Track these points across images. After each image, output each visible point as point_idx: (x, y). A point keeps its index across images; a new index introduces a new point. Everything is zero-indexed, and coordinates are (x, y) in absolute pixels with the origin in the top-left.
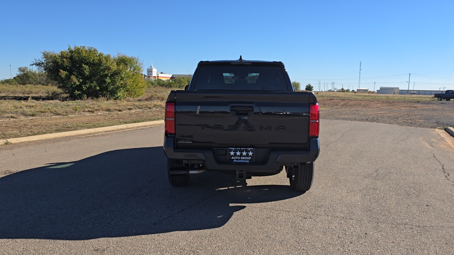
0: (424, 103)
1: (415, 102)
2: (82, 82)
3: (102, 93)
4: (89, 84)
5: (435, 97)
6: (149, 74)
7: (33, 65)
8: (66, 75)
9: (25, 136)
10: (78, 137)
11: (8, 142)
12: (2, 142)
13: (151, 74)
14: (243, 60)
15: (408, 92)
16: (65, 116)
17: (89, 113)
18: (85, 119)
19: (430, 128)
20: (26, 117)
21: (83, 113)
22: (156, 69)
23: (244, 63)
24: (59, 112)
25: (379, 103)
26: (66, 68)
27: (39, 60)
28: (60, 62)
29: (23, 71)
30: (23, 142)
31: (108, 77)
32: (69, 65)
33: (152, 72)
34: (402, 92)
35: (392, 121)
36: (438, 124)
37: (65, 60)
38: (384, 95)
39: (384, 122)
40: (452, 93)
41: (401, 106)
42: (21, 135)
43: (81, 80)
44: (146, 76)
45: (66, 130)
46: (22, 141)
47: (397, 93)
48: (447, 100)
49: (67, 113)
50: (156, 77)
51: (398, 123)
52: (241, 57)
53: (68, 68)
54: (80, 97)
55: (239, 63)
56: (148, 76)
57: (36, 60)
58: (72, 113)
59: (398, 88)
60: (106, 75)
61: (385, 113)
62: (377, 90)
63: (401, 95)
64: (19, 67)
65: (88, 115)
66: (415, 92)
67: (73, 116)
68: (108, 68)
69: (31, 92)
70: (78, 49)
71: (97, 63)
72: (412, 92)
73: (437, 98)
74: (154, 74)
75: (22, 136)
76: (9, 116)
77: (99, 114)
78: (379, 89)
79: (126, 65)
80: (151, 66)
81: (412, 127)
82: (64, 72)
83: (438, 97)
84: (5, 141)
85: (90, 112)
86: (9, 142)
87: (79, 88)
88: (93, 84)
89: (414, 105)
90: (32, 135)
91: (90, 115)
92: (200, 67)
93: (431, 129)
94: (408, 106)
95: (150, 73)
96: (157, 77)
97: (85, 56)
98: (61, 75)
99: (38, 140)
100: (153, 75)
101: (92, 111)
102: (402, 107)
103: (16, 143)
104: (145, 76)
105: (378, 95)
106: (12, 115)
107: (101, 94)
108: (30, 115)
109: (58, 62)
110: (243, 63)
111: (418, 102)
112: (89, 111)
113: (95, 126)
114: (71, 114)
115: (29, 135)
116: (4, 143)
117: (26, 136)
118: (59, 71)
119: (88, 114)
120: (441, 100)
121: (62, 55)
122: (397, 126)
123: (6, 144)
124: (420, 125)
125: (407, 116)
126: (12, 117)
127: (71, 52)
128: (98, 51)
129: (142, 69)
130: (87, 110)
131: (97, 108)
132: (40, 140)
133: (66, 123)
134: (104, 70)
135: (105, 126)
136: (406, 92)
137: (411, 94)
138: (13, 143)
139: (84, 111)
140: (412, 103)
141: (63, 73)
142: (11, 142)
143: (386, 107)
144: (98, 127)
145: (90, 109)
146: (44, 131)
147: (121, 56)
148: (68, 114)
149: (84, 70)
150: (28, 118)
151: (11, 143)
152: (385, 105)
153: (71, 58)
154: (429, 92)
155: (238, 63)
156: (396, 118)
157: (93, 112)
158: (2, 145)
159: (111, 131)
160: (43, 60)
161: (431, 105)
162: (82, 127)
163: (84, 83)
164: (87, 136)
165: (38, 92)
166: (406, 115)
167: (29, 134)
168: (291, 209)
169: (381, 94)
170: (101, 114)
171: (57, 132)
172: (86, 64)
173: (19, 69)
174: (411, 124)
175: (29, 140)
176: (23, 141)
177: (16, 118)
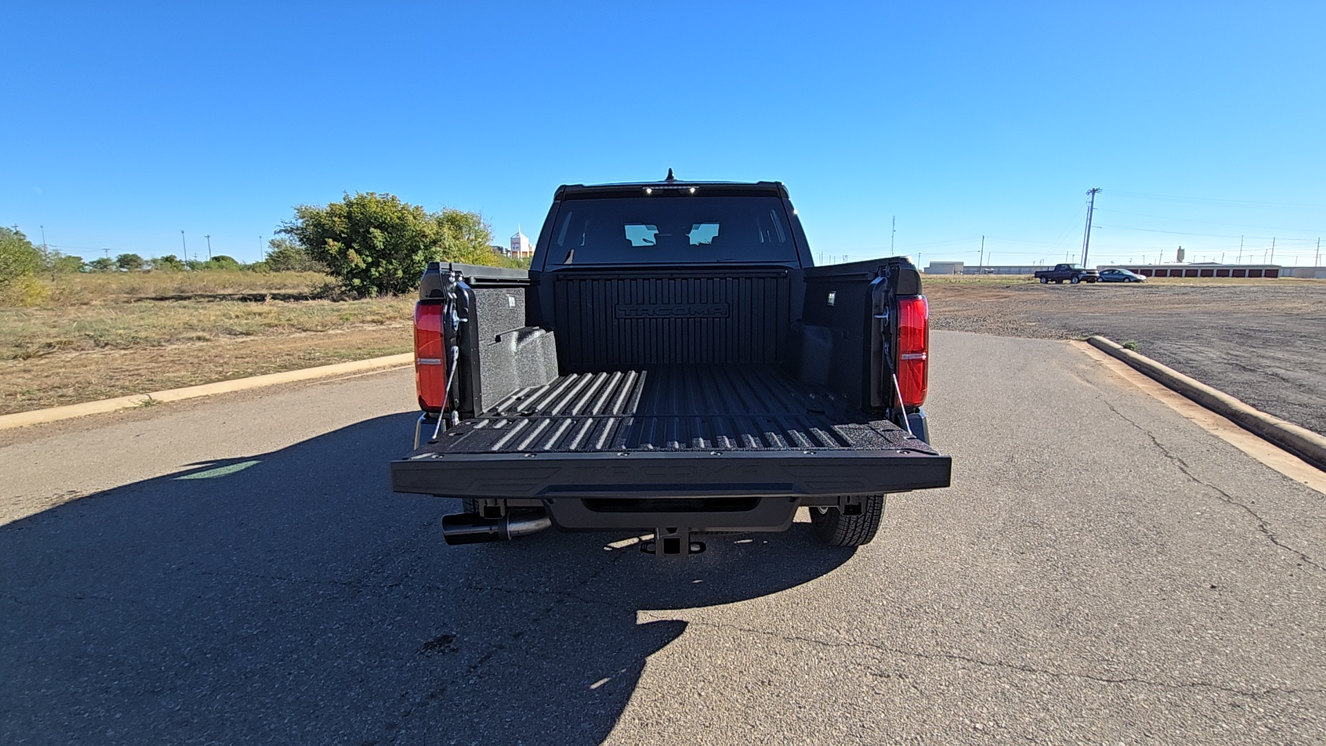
0: (1019, 288)
1: (1003, 288)
2: (371, 262)
3: (415, 284)
4: (384, 265)
5: (1036, 277)
6: (514, 248)
7: (280, 232)
8: (340, 249)
9: (201, 385)
10: (326, 381)
11: (153, 399)
12: (136, 401)
13: (519, 248)
14: (676, 181)
15: (979, 270)
16: (319, 333)
17: (374, 324)
18: (356, 339)
19: (1058, 339)
20: (233, 337)
21: (362, 325)
22: (528, 239)
23: (680, 187)
24: (308, 326)
25: (938, 291)
26: (341, 236)
27: (291, 223)
28: (328, 224)
29: (277, 247)
30: (190, 399)
31: (420, 252)
32: (345, 231)
33: (519, 243)
34: (969, 270)
35: (976, 326)
36: (1069, 331)
37: (336, 219)
38: (939, 276)
39: (963, 329)
40: (1067, 270)
41: (981, 295)
42: (192, 381)
43: (370, 259)
44: (509, 251)
45: (302, 366)
46: (188, 397)
47: (961, 272)
48: (1056, 283)
49: (326, 326)
50: (527, 252)
51: (990, 330)
52: (670, 171)
53: (343, 236)
54: (362, 293)
55: (666, 188)
56: (513, 251)
57: (286, 223)
58: (335, 325)
59: (962, 263)
60: (418, 249)
61: (957, 311)
62: (925, 268)
63: (970, 276)
64: (270, 239)
65: (371, 328)
66: (992, 269)
67: (339, 332)
68: (420, 234)
69: (285, 285)
70: (363, 198)
71: (398, 224)
72: (987, 269)
73: (1038, 279)
74: (524, 247)
75: (193, 383)
76: (193, 337)
77: (393, 326)
78: (928, 266)
79: (461, 228)
80: (517, 232)
81: (1020, 339)
82: (336, 243)
83: (1041, 278)
84: (146, 398)
85: (375, 322)
86: (155, 401)
87: (364, 274)
88: (392, 265)
89: (1003, 294)
90: (219, 380)
91: (374, 328)
92: (560, 201)
93: (1060, 341)
94: (993, 296)
95: (517, 245)
97: (375, 212)
98: (329, 250)
99: (229, 391)
100: (522, 250)
101: (379, 322)
102: (982, 297)
103: (173, 402)
104: (507, 251)
105: (928, 276)
106: (200, 334)
107: (412, 286)
108: (241, 333)
109: (324, 224)
110: (675, 187)
111: (1007, 287)
112: (373, 321)
113: (372, 356)
114: (333, 327)
115: (211, 381)
116: (141, 403)
117: (204, 384)
118: (326, 243)
119: (369, 327)
120: (1046, 283)
121: (332, 209)
122: (991, 335)
123: (146, 406)
124: (1034, 334)
125: (1000, 314)
126: (199, 339)
127: (350, 204)
128: (399, 201)
129: (492, 235)
130: (369, 318)
131: (392, 314)
132: (235, 392)
133: (313, 349)
134: (413, 239)
135: (394, 354)
136: (976, 269)
137: (985, 273)
138: (166, 400)
139: (363, 322)
140: (998, 290)
141: (333, 246)
142: (159, 400)
143: (952, 298)
144: (378, 356)
145: (375, 318)
146: (249, 370)
147: (448, 211)
148: (327, 328)
149: (373, 238)
150: (236, 340)
151: (160, 403)
152: (949, 294)
153: (349, 216)
154: (1017, 269)
155: (661, 188)
156: (982, 319)
157: (382, 323)
158: (135, 408)
159: (405, 364)
160: (300, 223)
161: (1035, 293)
162: (343, 358)
163: (376, 264)
164: (346, 378)
165: (298, 285)
166: (998, 313)
167: (211, 379)
168: (831, 629)
169: (932, 274)
170: (398, 326)
171: (281, 372)
172: (378, 227)
173: (271, 243)
174: (1017, 332)
175: (205, 394)
176: (191, 397)
177: (207, 340)
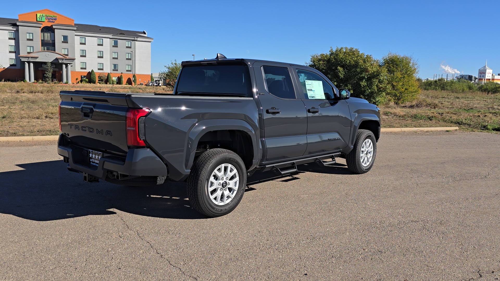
2: (336, 85)
4: (343, 87)
6: (480, 76)
13: (484, 76)
22: (492, 70)
31: (364, 80)
32: (325, 68)
33: (485, 73)
43: (336, 83)
44: (477, 78)
50: (490, 79)
53: (323, 71)
56: (479, 79)
60: (363, 78)
68: (366, 70)
71: (353, 64)
74: (488, 76)
80: (485, 66)
88: (347, 87)
95: (483, 75)
96: (492, 79)
97: (341, 58)
100: (487, 78)
104: (476, 78)
128: (359, 52)
134: (361, 72)
147: (392, 56)
149: (338, 72)
172: (342, 66)
